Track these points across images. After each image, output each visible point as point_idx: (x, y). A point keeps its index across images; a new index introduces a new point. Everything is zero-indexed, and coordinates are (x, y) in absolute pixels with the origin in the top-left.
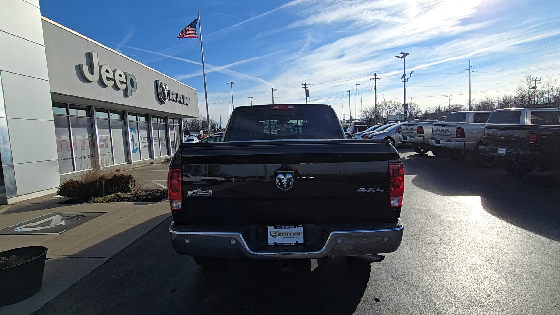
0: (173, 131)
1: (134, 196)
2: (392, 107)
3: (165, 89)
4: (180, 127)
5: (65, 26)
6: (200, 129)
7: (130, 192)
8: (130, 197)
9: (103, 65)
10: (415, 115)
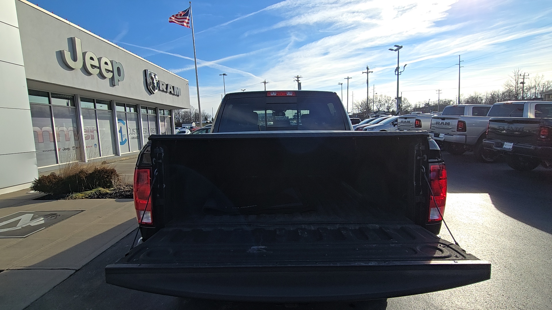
0: (164, 123)
1: (117, 191)
2: (382, 101)
3: (154, 79)
4: (171, 119)
5: (44, 9)
6: (192, 121)
7: (112, 187)
8: (112, 193)
9: (87, 52)
10: (405, 109)
